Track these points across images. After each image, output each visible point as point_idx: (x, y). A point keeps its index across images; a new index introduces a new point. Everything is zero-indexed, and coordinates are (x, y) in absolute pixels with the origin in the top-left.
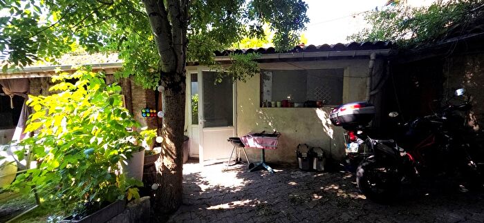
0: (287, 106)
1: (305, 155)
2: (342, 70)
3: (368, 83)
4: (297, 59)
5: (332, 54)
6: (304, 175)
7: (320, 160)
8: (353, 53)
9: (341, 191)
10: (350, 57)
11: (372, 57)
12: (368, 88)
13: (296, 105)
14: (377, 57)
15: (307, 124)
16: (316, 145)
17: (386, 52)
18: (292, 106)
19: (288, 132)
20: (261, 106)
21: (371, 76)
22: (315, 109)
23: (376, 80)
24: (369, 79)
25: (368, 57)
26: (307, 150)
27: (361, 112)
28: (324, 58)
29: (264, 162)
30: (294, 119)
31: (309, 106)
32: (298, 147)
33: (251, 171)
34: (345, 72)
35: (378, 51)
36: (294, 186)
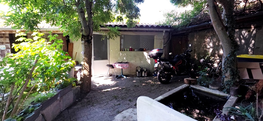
0: (132, 51)
1: (139, 70)
2: (154, 36)
3: (163, 42)
4: (136, 31)
5: (150, 29)
6: (139, 78)
7: (145, 72)
8: (157, 30)
9: (152, 82)
10: (156, 31)
11: (164, 31)
12: (163, 43)
13: (135, 50)
14: (166, 32)
15: (140, 58)
16: (144, 67)
17: (169, 30)
18: (134, 50)
19: (132, 62)
20: (120, 51)
21: (164, 39)
22: (143, 52)
23: (166, 40)
24: (163, 40)
25: (162, 32)
26: (140, 69)
27: (159, 52)
28: (147, 31)
29: (123, 74)
30: (135, 56)
31: (141, 51)
32: (137, 68)
33: (117, 79)
34: (155, 37)
35: (166, 30)
36: (135, 82)
